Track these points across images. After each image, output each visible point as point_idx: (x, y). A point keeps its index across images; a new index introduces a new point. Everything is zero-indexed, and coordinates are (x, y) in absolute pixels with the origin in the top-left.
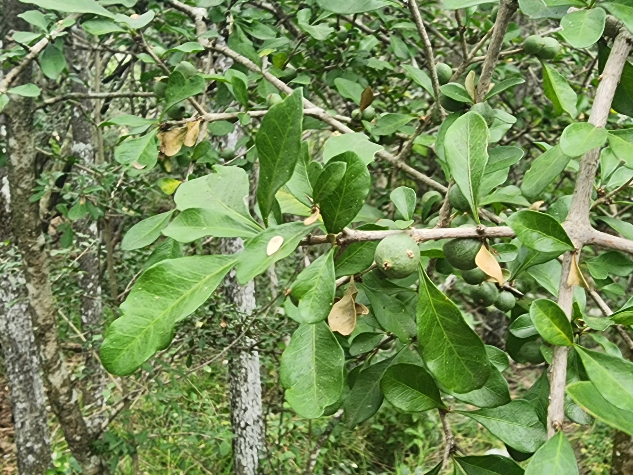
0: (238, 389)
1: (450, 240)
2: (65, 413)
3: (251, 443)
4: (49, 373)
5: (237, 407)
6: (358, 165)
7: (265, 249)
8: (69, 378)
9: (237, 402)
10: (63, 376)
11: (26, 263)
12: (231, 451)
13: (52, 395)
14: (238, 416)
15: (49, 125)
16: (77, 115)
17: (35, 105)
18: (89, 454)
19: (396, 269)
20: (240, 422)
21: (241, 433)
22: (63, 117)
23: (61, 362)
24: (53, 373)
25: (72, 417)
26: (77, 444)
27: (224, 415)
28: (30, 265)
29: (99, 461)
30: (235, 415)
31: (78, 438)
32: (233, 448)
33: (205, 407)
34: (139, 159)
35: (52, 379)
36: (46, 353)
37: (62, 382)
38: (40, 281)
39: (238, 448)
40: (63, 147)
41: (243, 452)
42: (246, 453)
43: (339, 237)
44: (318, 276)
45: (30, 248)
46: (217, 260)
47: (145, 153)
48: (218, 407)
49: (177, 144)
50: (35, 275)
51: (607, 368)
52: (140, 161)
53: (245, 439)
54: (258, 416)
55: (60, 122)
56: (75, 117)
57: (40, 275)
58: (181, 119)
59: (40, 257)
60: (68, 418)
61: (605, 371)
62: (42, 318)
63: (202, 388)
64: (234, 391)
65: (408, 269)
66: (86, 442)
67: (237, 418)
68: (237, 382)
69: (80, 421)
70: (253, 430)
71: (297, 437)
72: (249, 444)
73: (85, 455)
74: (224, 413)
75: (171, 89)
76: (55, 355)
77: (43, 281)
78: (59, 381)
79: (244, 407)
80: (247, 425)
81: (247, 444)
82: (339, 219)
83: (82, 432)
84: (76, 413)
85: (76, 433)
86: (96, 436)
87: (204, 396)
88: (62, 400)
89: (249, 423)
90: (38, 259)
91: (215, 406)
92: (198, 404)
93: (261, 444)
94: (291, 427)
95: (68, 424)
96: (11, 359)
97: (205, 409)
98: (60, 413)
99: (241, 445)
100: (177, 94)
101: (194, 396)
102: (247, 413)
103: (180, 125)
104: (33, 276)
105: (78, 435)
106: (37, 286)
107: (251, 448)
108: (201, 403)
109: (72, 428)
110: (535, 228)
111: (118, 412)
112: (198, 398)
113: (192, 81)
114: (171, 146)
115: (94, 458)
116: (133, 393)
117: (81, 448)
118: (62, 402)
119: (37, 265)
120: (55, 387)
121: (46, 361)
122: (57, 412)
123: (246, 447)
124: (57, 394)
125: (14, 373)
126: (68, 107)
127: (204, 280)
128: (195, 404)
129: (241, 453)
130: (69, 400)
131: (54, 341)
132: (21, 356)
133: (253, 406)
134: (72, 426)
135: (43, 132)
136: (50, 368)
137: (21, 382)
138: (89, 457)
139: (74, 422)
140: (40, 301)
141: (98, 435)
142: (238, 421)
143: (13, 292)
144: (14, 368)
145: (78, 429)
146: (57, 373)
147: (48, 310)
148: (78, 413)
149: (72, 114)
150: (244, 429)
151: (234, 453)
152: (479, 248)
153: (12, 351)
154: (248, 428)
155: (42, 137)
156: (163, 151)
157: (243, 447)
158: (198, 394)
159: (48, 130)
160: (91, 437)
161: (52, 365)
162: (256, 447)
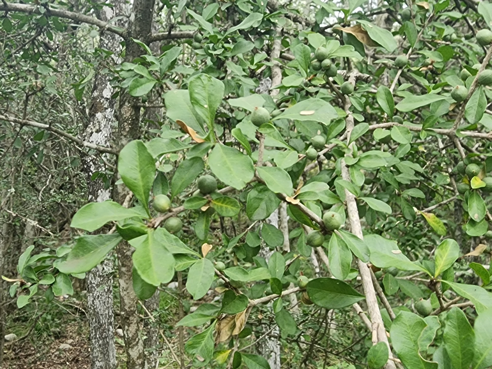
8: (144, 352)
10: (139, 350)
11: (120, 264)
23: (139, 340)
24: (132, 348)
28: (123, 265)
35: (131, 352)
36: (129, 332)
37: (138, 355)
38: (130, 278)
45: (125, 253)
50: (126, 273)
62: (128, 305)
76: (135, 334)
78: (136, 354)
96: (94, 327)
104: (125, 274)
106: (127, 282)
119: (129, 266)
120: (133, 359)
121: (128, 338)
124: (134, 364)
125: (95, 338)
131: (135, 324)
132: (101, 325)
136: (131, 343)
137: (100, 346)
140: (128, 293)
143: (100, 276)
144: (96, 335)
146: (135, 348)
147: (133, 300)
153: (96, 322)
161: (132, 341)
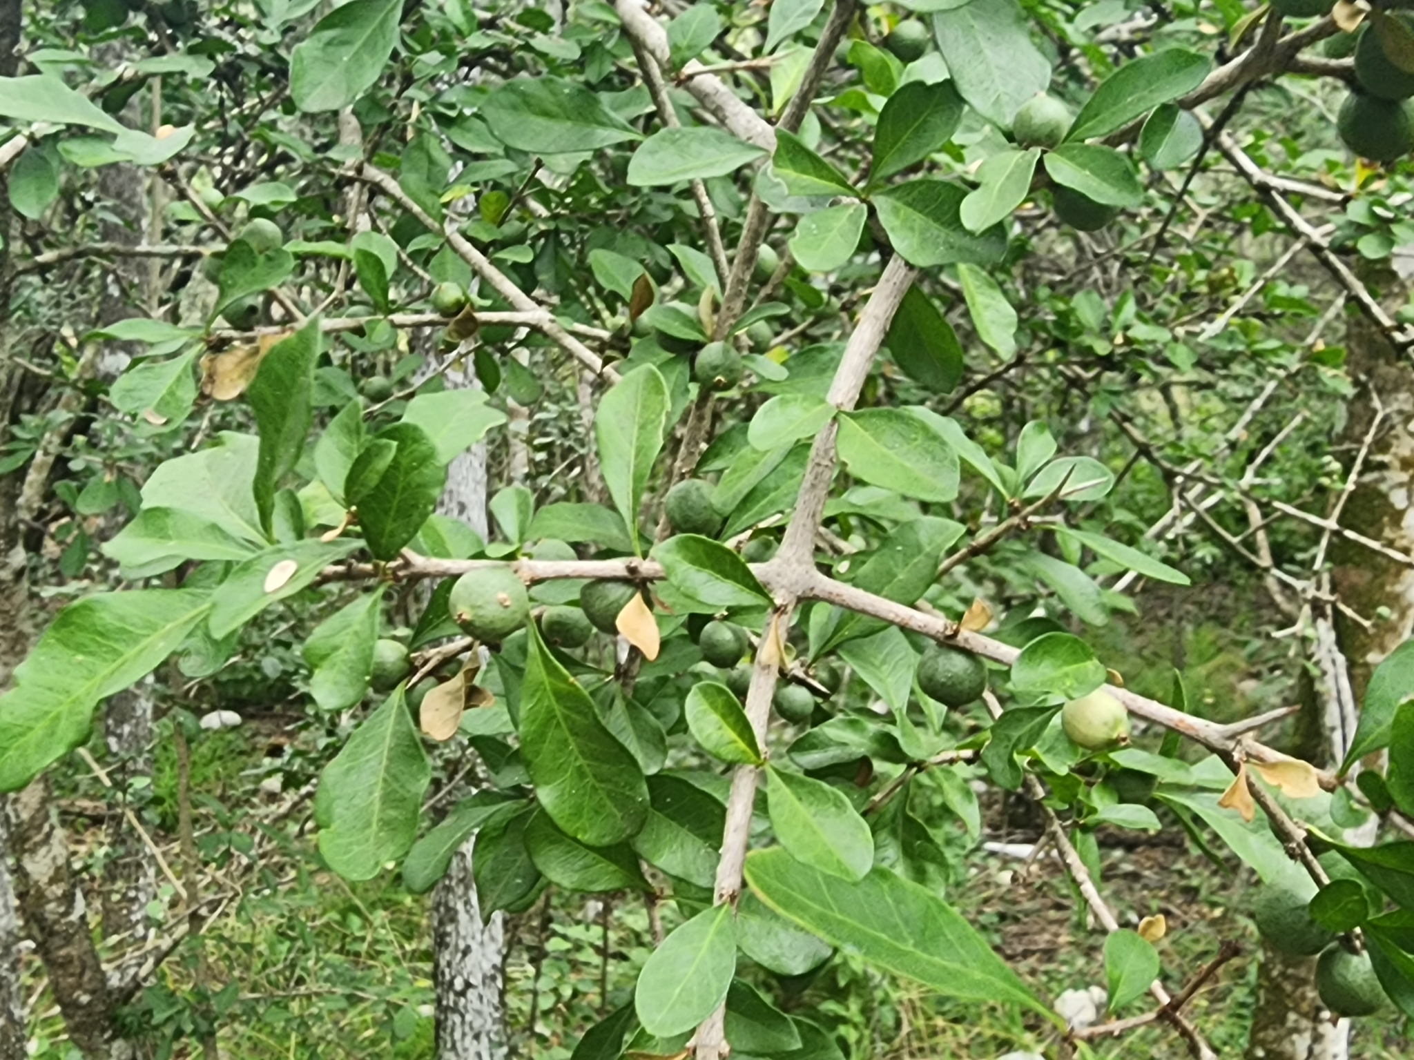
0: (451, 904)
1: (586, 581)
2: (57, 941)
3: (477, 1025)
4: (25, 851)
5: (447, 946)
6: (423, 448)
7: (262, 582)
8: (69, 863)
9: (449, 934)
10: (54, 859)
12: (433, 1045)
13: (29, 900)
14: (449, 964)
15: (52, 312)
16: (114, 291)
17: (13, 266)
18: (106, 1036)
19: (477, 623)
20: (453, 978)
21: (456, 1003)
22: (85, 296)
23: (52, 828)
24: (33, 851)
25: (72, 951)
26: (80, 1012)
27: (420, 965)
29: (129, 1052)
30: (443, 963)
31: (85, 999)
32: (437, 1037)
33: (378, 947)
34: (159, 404)
35: (29, 865)
36: (19, 807)
37: (51, 872)
38: (13, 648)
39: (448, 1039)
40: (82, 360)
41: (459, 1045)
42: (465, 1050)
43: (399, 568)
44: (350, 630)
46: (188, 597)
47: (171, 393)
48: (408, 947)
49: (240, 377)
51: (800, 799)
52: (158, 410)
53: (463, 1016)
54: (494, 967)
55: (78, 305)
56: (111, 296)
57: (11, 634)
58: (251, 329)
59: (13, 594)
60: (63, 952)
61: (797, 803)
63: (373, 906)
64: (442, 909)
65: (498, 625)
66: (102, 1008)
67: (447, 971)
68: (448, 889)
69: (90, 962)
70: (481, 998)
71: (579, 1015)
72: (471, 1028)
73: (100, 1039)
74: (420, 960)
75: (231, 271)
76: (38, 811)
77: (18, 648)
78: (45, 869)
79: (462, 945)
80: (468, 985)
81: (467, 1029)
82: (392, 535)
83: (94, 985)
84: (81, 941)
85: (79, 986)
86: (126, 995)
87: (377, 923)
88: (52, 912)
89: (472, 981)
90: (8, 598)
91: (402, 947)
92: (363, 939)
93: (496, 1028)
94: (567, 992)
95: (62, 966)
97: (379, 953)
98: (45, 942)
99: (453, 1030)
100: (241, 281)
101: (355, 921)
102: (470, 960)
103: (250, 340)
105: (86, 992)
107: (477, 1037)
108: (369, 938)
109: (72, 975)
110: (703, 565)
111: (176, 944)
112: (363, 927)
113: (269, 259)
114: (227, 381)
115: (118, 1044)
116: (210, 903)
117: (90, 1020)
118: (51, 917)
119: (6, 612)
120: (36, 882)
121: (18, 825)
122: (40, 938)
123: (464, 1035)
124: (41, 897)
126: (96, 273)
127: (163, 631)
128: (356, 939)
129: (454, 1047)
130: (66, 914)
131: (38, 781)
133: (482, 944)
134: (71, 970)
135: (37, 327)
136: (28, 839)
138: (108, 1041)
139: (76, 963)
141: (130, 994)
142: (448, 977)
145: (86, 978)
146: (43, 851)
148: (86, 943)
149: (104, 287)
150: (462, 993)
151: (437, 1047)
152: (632, 596)
154: (471, 994)
155: (34, 339)
156: (207, 391)
157: (457, 1035)
158: (365, 919)
159: (50, 322)
160: (114, 997)
161: (32, 832)
162: (488, 1034)
